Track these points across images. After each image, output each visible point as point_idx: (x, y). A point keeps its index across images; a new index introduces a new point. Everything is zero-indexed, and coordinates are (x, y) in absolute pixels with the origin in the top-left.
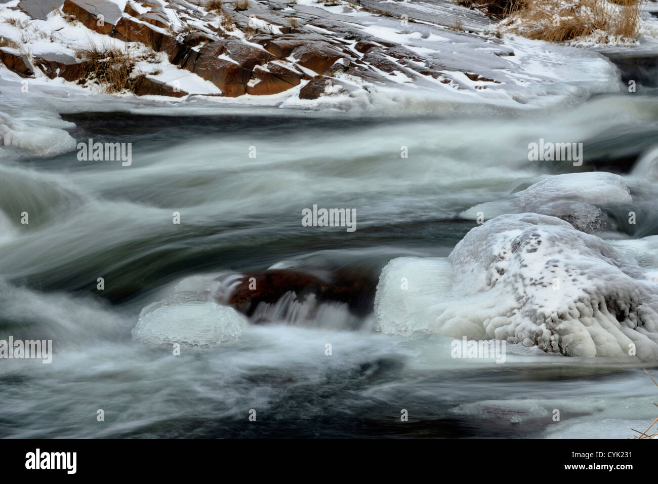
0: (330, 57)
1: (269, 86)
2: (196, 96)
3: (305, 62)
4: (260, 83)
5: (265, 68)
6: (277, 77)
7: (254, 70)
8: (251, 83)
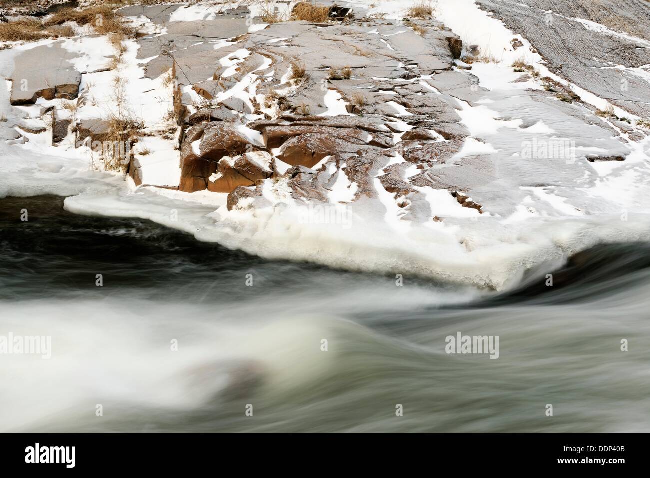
0: (318, 154)
1: (231, 183)
2: (147, 188)
3: (287, 157)
4: (221, 179)
5: (231, 161)
6: (239, 173)
7: (219, 163)
8: (213, 178)
